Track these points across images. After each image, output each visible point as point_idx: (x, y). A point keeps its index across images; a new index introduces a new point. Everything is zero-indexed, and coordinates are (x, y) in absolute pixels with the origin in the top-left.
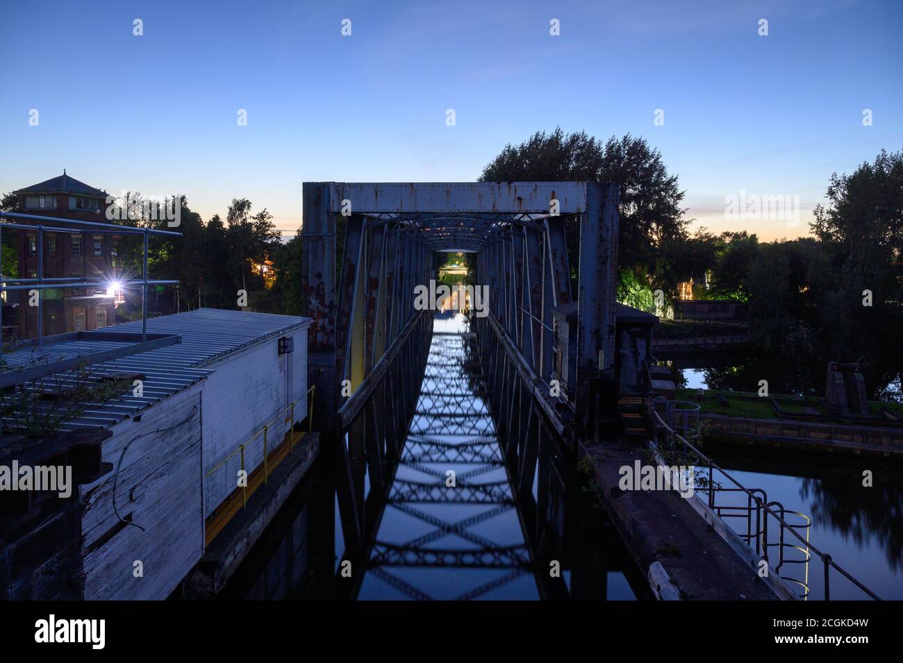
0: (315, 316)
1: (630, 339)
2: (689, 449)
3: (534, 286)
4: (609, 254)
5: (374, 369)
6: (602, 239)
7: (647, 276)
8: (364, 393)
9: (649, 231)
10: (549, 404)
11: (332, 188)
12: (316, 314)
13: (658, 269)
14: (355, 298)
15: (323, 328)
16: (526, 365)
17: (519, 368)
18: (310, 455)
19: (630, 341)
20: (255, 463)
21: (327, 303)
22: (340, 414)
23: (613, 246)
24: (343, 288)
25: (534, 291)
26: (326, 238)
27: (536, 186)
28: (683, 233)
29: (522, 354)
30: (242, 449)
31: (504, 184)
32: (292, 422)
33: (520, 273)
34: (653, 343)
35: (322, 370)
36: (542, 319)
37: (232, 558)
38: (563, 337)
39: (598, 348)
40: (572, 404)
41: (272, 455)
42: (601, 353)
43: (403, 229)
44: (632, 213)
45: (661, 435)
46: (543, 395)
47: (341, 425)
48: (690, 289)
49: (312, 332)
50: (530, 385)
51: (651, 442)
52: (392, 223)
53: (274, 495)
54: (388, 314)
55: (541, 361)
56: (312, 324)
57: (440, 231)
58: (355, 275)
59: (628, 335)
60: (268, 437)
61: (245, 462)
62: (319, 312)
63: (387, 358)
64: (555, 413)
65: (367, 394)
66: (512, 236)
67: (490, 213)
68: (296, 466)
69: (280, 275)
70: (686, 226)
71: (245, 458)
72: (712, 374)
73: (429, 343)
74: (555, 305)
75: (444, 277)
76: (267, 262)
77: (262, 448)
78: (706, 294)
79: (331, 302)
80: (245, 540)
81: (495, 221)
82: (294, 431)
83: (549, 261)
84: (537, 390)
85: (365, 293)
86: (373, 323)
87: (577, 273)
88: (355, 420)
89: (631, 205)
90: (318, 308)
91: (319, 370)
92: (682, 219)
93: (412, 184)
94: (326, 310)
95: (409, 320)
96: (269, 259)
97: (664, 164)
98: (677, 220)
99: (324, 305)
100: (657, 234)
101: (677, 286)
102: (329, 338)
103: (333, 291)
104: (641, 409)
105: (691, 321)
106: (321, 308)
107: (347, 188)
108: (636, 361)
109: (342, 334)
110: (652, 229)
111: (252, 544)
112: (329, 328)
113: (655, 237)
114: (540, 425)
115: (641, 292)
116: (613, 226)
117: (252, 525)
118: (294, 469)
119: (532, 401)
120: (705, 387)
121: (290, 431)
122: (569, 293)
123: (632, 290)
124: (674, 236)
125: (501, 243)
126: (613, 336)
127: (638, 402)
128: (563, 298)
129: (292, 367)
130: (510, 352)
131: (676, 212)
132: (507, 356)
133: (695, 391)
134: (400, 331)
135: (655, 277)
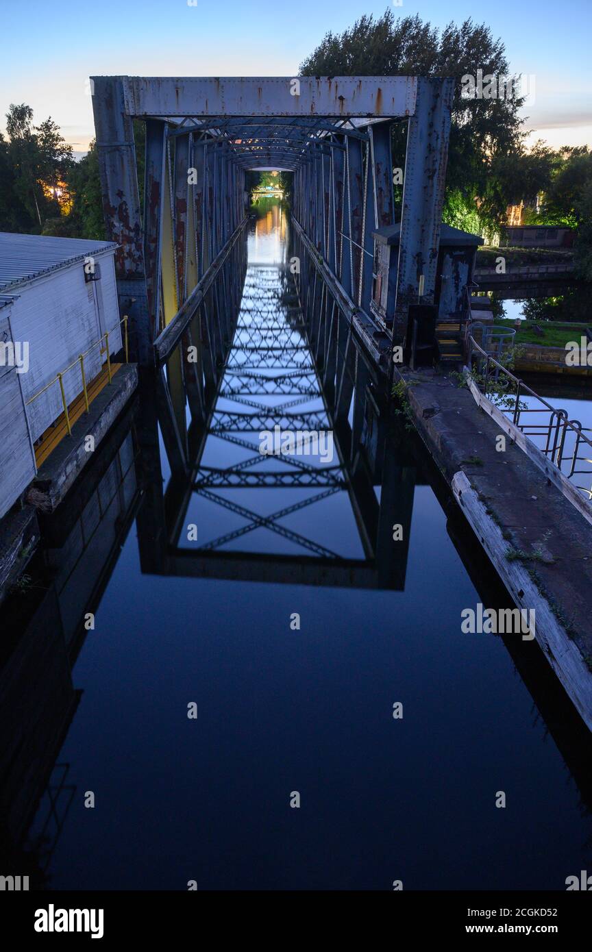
0: (120, 241)
1: (452, 263)
2: (501, 371)
3: (355, 208)
4: (437, 166)
5: (187, 301)
6: (430, 149)
7: (476, 198)
8: (179, 325)
9: (483, 145)
10: (367, 332)
11: (124, 83)
12: (121, 238)
13: (488, 190)
14: (162, 222)
15: (130, 254)
16: (345, 294)
17: (337, 298)
18: (129, 385)
19: (452, 265)
20: (75, 392)
21: (132, 226)
22: (155, 346)
23: (442, 156)
24: (149, 209)
25: (355, 213)
26: (123, 148)
27: (360, 81)
28: (519, 148)
29: (340, 283)
30: (60, 378)
31: (324, 79)
32: (108, 352)
33: (340, 194)
34: (475, 273)
35: (133, 300)
36: (363, 244)
37: (65, 478)
38: (383, 262)
39: (419, 272)
40: (390, 332)
41: (91, 386)
42: (422, 278)
43: (211, 140)
44: (465, 123)
45: (475, 359)
46: (361, 324)
47: (158, 358)
48: (519, 214)
49: (118, 258)
50: (348, 314)
51: (465, 367)
52: (197, 132)
53: (97, 422)
54: (199, 241)
55: (360, 290)
56: (117, 249)
57: (252, 144)
58: (160, 195)
59: (451, 260)
60: (85, 367)
61: (64, 391)
62: (124, 236)
63: (201, 289)
64: (373, 342)
65: (182, 326)
66: (332, 149)
67: (308, 117)
68: (116, 395)
69: (77, 199)
70: (523, 138)
71: (64, 388)
72: (531, 305)
73: (244, 275)
74: (377, 227)
75: (257, 201)
76: (60, 184)
77: (80, 378)
78: (535, 219)
79: (137, 225)
80: (75, 462)
81: (314, 129)
82: (111, 363)
83: (372, 177)
84: (355, 319)
85: (173, 215)
86: (183, 250)
87: (401, 195)
88: (171, 351)
89: (466, 114)
90: (122, 232)
91: (130, 300)
92: (519, 131)
93: (217, 79)
94: (132, 234)
95: (221, 249)
96: (62, 180)
97: (507, 60)
98: (514, 132)
99: (130, 229)
100: (491, 149)
101: (506, 210)
102: (138, 265)
103: (137, 211)
104: (457, 336)
105: (517, 249)
106: (126, 232)
107: (142, 84)
108: (457, 286)
109: (151, 262)
110: (486, 143)
111: (82, 466)
112: (137, 254)
113: (488, 153)
114: (357, 354)
115: (467, 217)
116: (443, 132)
117: (80, 449)
118: (115, 398)
119: (350, 331)
120: (523, 318)
121: (106, 362)
122: (392, 216)
123: (458, 215)
124: (508, 152)
125: (319, 158)
126: (436, 260)
127: (456, 328)
128: (385, 220)
129: (101, 296)
130: (328, 281)
131: (514, 122)
132: (325, 287)
133: (513, 321)
134: (213, 260)
135: (484, 199)
